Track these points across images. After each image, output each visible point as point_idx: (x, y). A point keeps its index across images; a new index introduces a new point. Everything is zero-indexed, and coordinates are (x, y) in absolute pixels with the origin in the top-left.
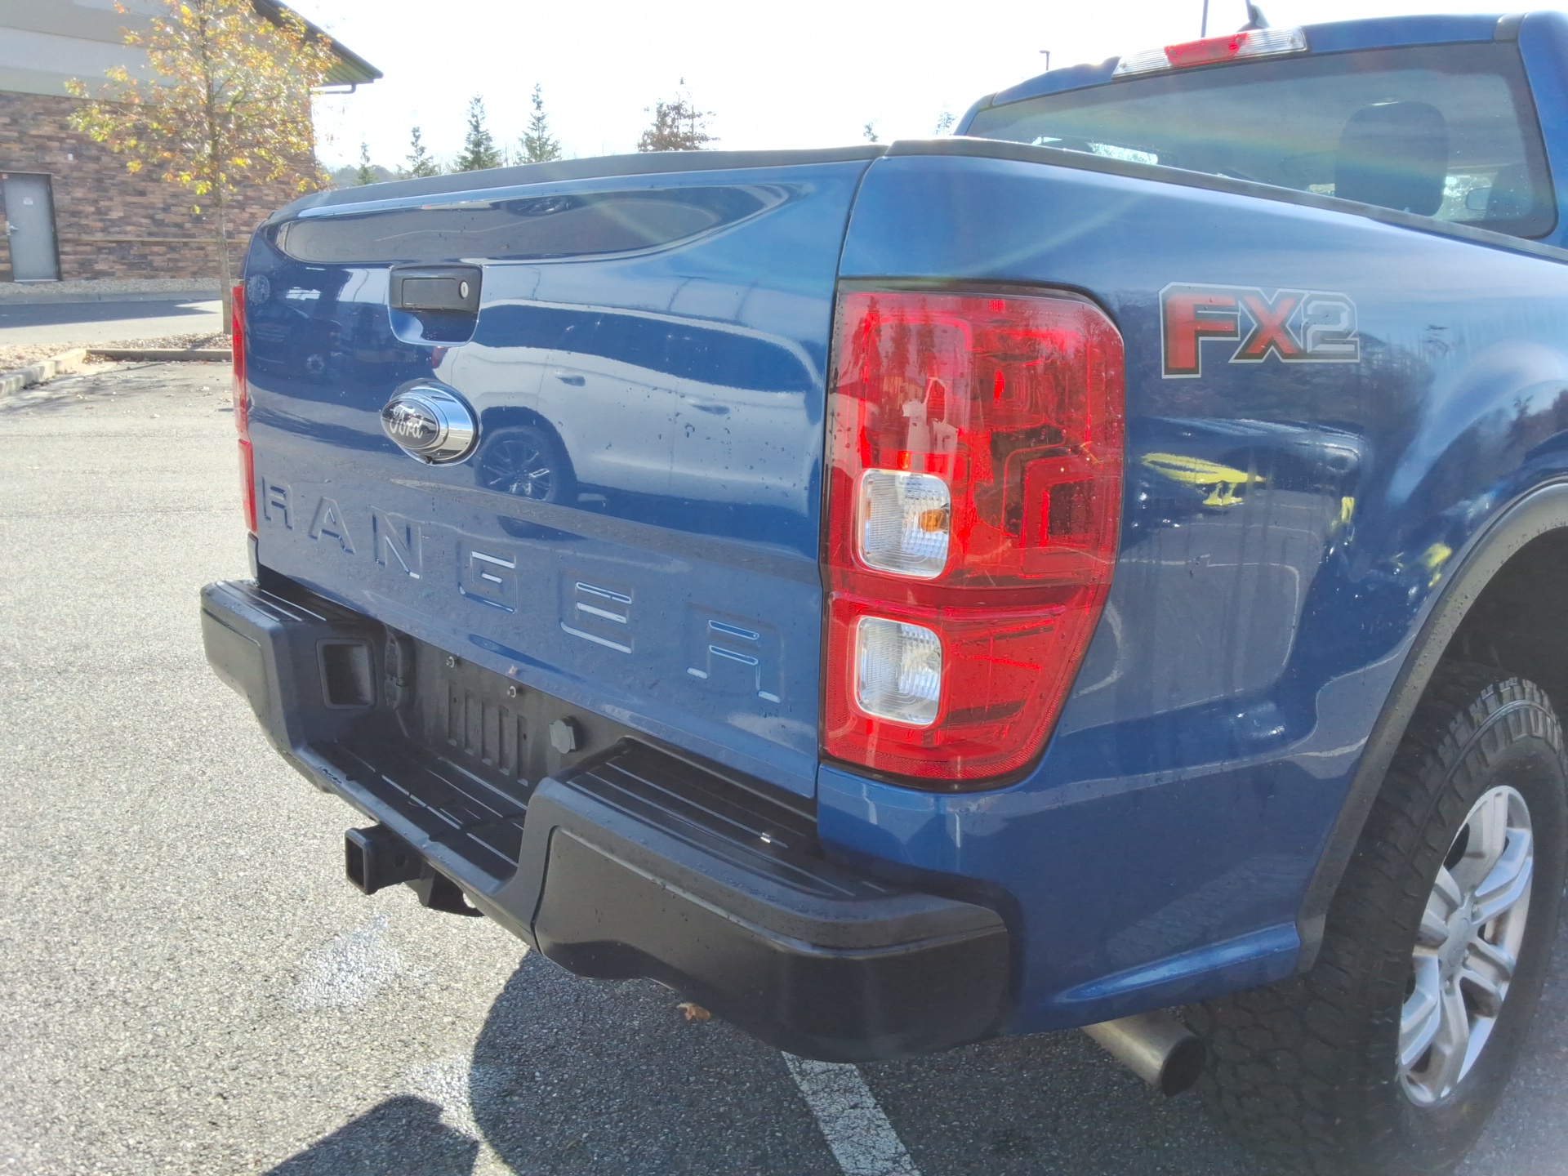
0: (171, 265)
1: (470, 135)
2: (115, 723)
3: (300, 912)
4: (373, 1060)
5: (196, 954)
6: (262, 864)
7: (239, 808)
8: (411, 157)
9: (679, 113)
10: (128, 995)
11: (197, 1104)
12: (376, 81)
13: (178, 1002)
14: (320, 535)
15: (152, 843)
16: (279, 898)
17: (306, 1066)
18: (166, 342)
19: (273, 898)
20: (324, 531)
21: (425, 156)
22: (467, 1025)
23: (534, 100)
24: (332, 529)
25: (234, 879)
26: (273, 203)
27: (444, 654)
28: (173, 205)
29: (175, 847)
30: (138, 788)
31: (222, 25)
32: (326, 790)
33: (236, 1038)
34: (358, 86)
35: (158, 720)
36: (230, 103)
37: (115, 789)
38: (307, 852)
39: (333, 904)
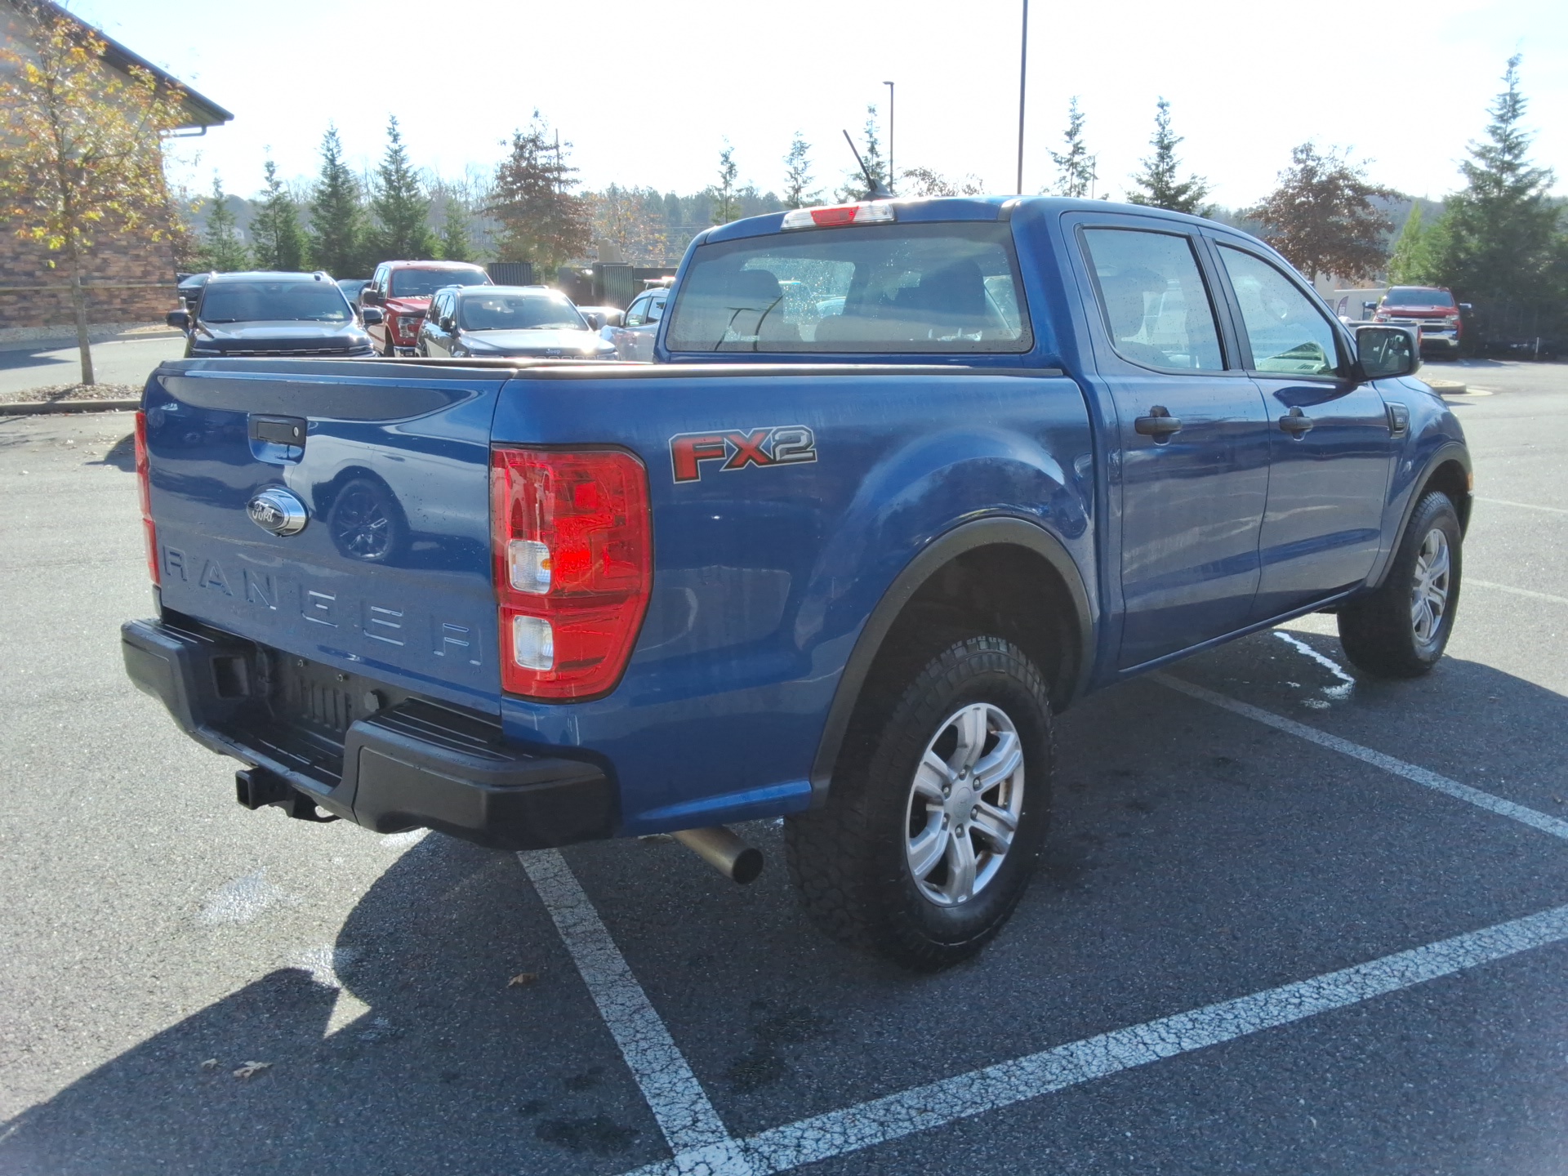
0: (23, 313)
1: (326, 168)
2: (33, 745)
3: (201, 866)
4: (263, 950)
5: (124, 897)
6: (168, 837)
7: (145, 801)
8: (266, 192)
9: (535, 145)
10: (77, 925)
11: (137, 983)
12: (227, 123)
13: (115, 926)
14: (207, 584)
15: (79, 828)
16: (184, 858)
17: (214, 956)
18: (25, 396)
19: (179, 859)
20: (211, 582)
21: (282, 189)
22: (329, 925)
23: (390, 133)
24: (215, 580)
25: (148, 848)
26: (125, 247)
27: (295, 658)
28: (22, 253)
29: (98, 830)
30: (61, 791)
31: (69, 83)
32: (221, 752)
33: (161, 944)
34: (209, 129)
35: (69, 740)
36: (81, 158)
37: (42, 793)
38: (204, 827)
39: (226, 859)
